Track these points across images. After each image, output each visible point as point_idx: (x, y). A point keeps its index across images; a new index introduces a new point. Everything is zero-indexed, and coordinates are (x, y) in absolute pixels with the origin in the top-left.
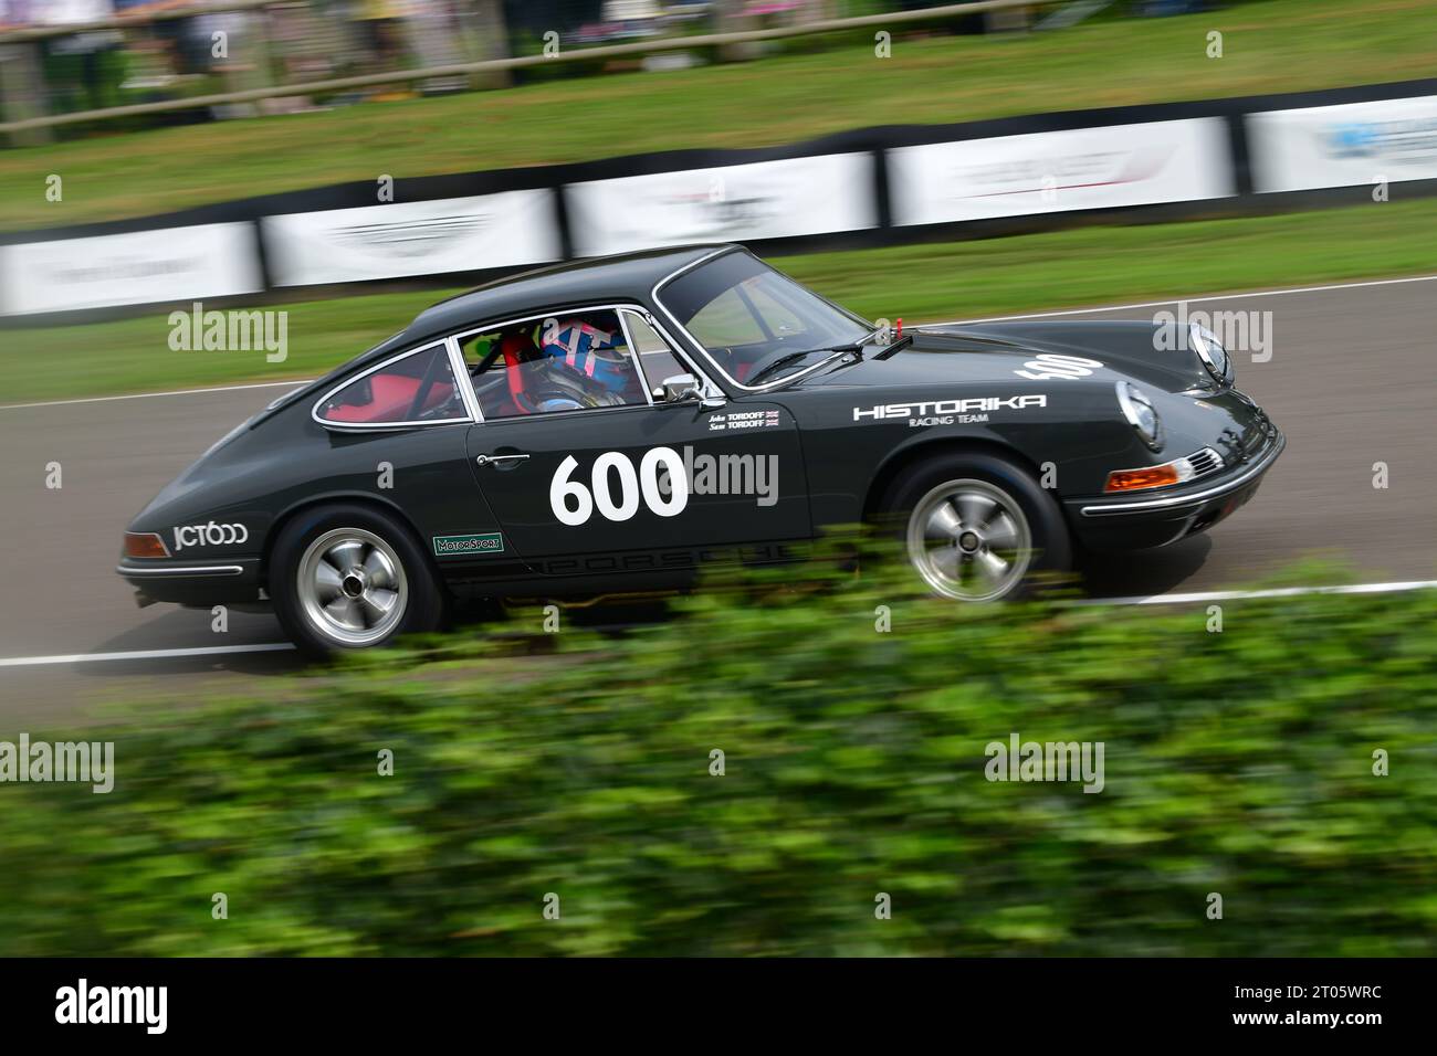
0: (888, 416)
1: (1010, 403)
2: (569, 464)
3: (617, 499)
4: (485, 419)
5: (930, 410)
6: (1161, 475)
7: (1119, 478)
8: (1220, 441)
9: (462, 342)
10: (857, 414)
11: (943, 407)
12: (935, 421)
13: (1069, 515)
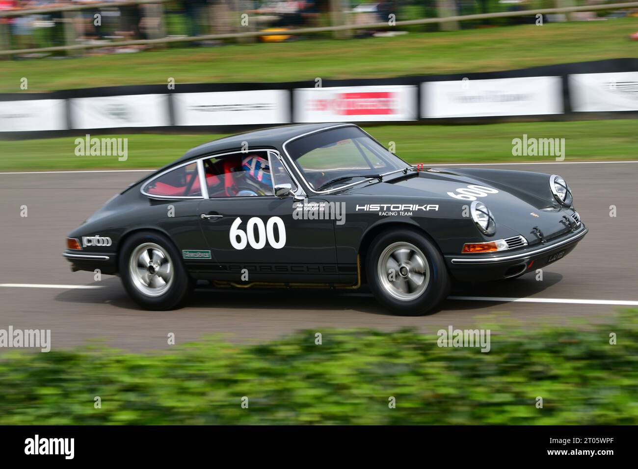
0: (370, 210)
1: (423, 208)
2: (238, 221)
3: (257, 239)
4: (210, 198)
5: (388, 208)
6: (489, 247)
7: (469, 246)
8: (533, 232)
9: (204, 161)
10: (358, 208)
11: (394, 207)
12: (390, 214)
13: (446, 262)
